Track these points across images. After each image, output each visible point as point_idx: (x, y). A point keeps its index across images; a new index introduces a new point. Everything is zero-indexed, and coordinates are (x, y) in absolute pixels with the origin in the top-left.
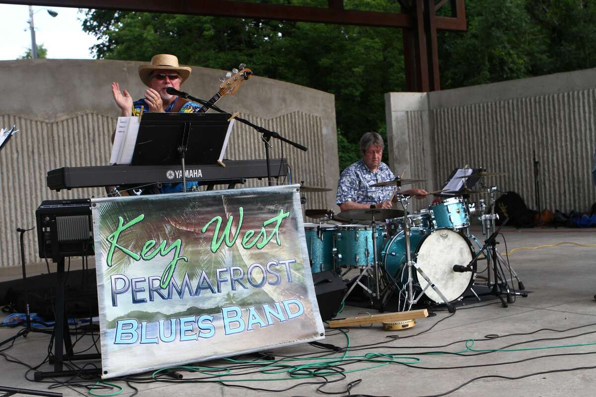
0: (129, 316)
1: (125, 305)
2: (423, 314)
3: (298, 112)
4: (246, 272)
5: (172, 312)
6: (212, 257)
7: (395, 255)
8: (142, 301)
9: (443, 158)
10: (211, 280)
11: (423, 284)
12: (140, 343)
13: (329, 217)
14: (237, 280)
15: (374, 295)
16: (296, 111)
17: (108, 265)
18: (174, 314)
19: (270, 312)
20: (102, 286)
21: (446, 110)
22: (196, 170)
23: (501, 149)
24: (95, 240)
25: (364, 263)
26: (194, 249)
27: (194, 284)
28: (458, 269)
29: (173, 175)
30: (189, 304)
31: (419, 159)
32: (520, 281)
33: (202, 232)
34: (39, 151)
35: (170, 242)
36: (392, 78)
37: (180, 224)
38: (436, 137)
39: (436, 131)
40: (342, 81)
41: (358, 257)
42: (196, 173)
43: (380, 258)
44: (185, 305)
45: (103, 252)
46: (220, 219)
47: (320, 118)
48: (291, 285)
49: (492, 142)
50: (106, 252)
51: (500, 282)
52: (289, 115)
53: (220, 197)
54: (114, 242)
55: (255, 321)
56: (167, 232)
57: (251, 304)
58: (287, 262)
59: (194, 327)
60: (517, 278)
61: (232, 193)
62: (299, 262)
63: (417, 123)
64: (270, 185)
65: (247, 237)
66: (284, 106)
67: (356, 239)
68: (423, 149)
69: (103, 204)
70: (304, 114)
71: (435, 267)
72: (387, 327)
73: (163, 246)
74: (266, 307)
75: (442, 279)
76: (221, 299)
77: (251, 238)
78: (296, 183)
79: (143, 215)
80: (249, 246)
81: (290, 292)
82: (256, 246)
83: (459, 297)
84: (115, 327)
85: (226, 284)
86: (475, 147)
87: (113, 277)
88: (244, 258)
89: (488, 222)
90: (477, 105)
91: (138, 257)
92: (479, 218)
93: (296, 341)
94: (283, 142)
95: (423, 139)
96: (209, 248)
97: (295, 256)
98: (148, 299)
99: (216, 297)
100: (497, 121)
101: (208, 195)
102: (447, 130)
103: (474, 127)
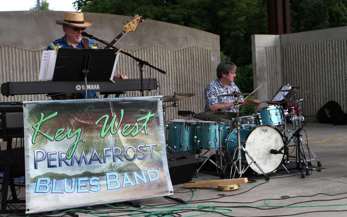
0: (45, 175)
1: (43, 169)
2: (244, 181)
3: (195, 46)
4: (123, 151)
5: (73, 174)
6: (101, 140)
7: (233, 142)
8: (54, 166)
9: (289, 78)
10: (100, 155)
11: (249, 161)
12: (51, 193)
13: (193, 116)
14: (117, 156)
15: (219, 167)
16: (194, 45)
17: (33, 143)
18: (74, 176)
19: (137, 177)
20: (28, 156)
21: (291, 47)
22: (96, 85)
23: (327, 73)
24: (25, 128)
25: (214, 146)
26: (90, 135)
27: (88, 157)
28: (273, 152)
29: (80, 88)
30: (84, 169)
31: (273, 78)
32: (318, 161)
33: (95, 124)
34: (26, 69)
35: (74, 130)
36: (264, 24)
37: (81, 119)
38: (285, 64)
39: (285, 60)
40: (232, 26)
41: (210, 142)
42: (96, 87)
43: (224, 143)
44: (82, 170)
45: (29, 135)
46: (108, 116)
47: (210, 51)
48: (153, 160)
49: (321, 69)
50: (32, 135)
51: (302, 161)
52: (189, 48)
53: (108, 103)
54: (37, 129)
55: (127, 182)
56: (72, 124)
57: (125, 171)
58: (151, 145)
59: (87, 184)
60: (316, 159)
61: (117, 100)
62: (159, 146)
63: (272, 55)
64: (143, 95)
65: (125, 129)
66: (186, 42)
67: (209, 131)
68: (276, 72)
69: (31, 105)
70: (199, 48)
71: (258, 151)
72: (220, 189)
73: (69, 133)
74: (135, 174)
75: (263, 158)
76: (105, 167)
77: (128, 129)
78: (160, 94)
79: (57, 113)
80: (126, 135)
81: (152, 164)
82: (131, 134)
83: (275, 170)
84: (35, 182)
85: (110, 158)
86: (310, 71)
87: (36, 151)
88: (123, 142)
89: (297, 122)
90: (312, 44)
91: (52, 139)
92: (291, 119)
93: (153, 196)
94: (152, 68)
95: (276, 65)
96: (99, 135)
97: (156, 142)
98: (58, 165)
99: (102, 166)
100: (324, 54)
101: (100, 101)
102: (292, 60)
103: (310, 58)
